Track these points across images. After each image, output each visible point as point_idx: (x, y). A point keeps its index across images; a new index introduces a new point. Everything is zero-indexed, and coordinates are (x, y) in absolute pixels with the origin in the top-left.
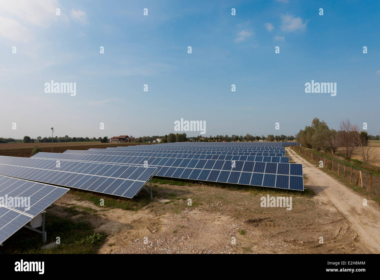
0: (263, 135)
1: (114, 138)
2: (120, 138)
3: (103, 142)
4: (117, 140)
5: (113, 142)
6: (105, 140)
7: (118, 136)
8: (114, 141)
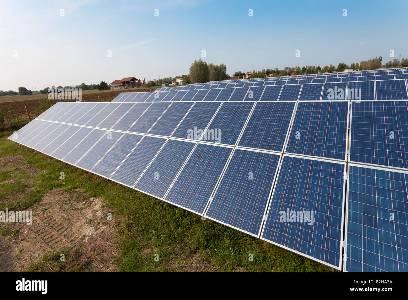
0: (332, 65)
1: (115, 82)
2: (123, 81)
3: (101, 89)
4: (120, 85)
5: (115, 88)
6: (103, 86)
7: (121, 79)
8: (116, 86)
